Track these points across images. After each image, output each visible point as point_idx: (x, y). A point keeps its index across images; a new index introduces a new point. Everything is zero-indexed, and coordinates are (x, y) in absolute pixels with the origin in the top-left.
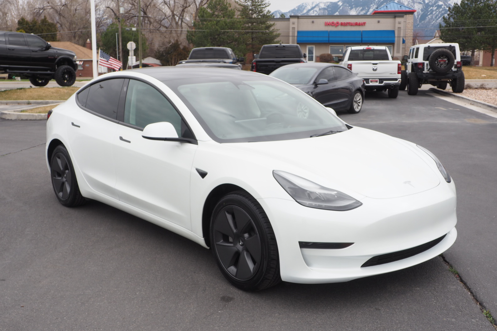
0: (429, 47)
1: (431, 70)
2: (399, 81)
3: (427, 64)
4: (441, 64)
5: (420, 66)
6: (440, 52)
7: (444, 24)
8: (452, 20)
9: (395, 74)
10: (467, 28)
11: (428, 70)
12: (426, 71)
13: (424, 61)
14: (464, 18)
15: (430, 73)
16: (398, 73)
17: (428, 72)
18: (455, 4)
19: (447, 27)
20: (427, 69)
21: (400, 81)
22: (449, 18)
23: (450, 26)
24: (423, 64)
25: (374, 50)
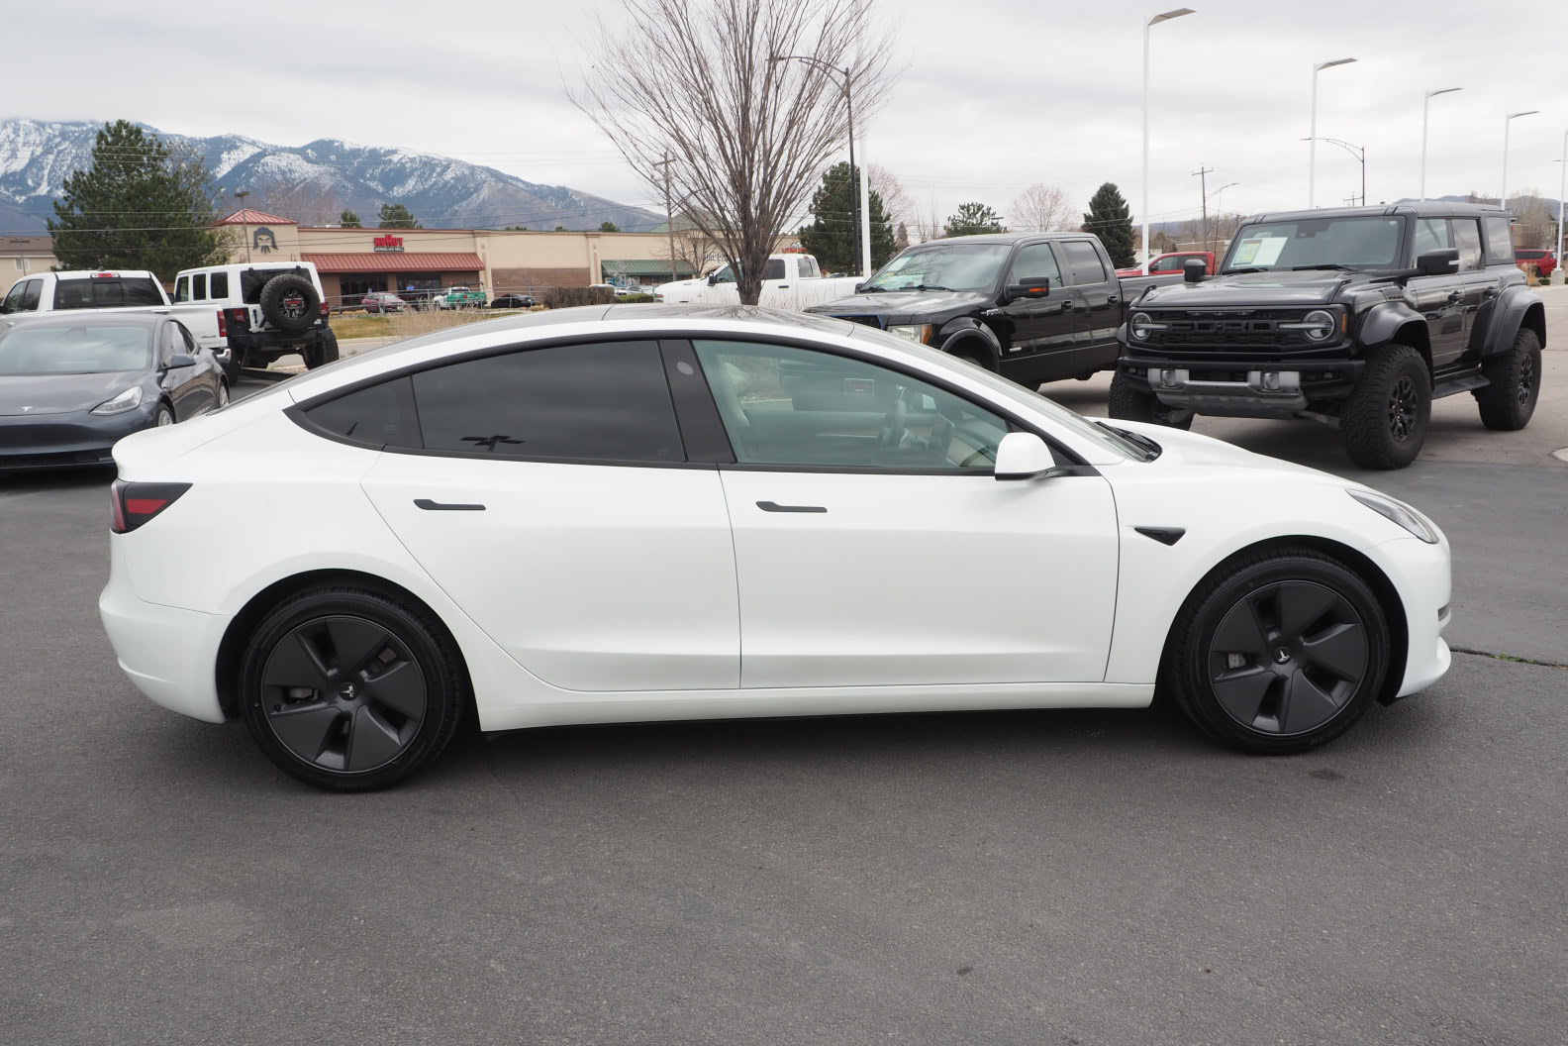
0: (251, 270)
1: (267, 325)
2: (227, 353)
3: (255, 311)
4: (292, 311)
5: (240, 317)
6: (285, 282)
7: (57, 221)
8: (77, 211)
9: (215, 336)
10: (124, 232)
11: (261, 326)
12: (254, 328)
13: (246, 305)
14: (111, 207)
15: (268, 332)
16: (222, 335)
17: (262, 330)
18: (76, 173)
19: (66, 227)
20: (256, 322)
21: (229, 355)
22: (71, 207)
23: (74, 227)
24: (245, 311)
25: (119, 280)
